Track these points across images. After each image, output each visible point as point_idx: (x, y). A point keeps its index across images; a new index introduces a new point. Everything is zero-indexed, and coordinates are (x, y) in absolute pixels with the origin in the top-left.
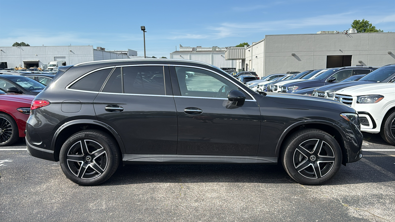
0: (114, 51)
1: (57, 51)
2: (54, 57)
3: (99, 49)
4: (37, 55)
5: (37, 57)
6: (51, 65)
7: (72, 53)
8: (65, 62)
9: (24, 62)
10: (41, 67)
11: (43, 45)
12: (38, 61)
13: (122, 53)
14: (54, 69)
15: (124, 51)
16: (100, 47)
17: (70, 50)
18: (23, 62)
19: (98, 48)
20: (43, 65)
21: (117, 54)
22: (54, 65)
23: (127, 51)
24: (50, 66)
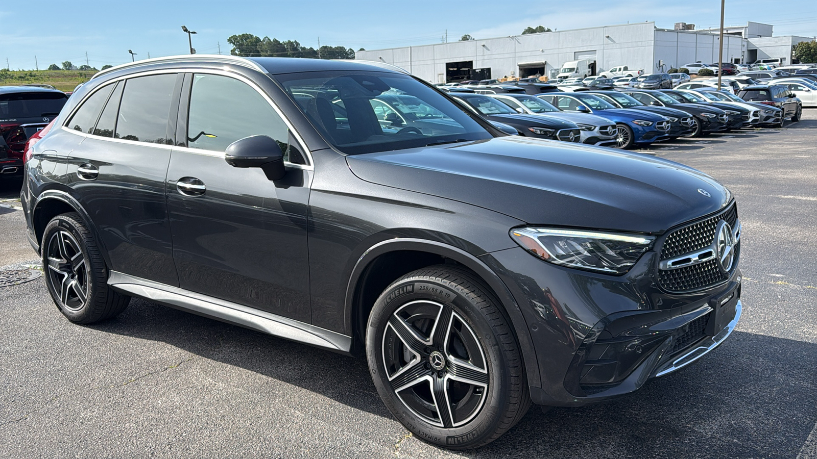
0: (708, 30)
1: (581, 40)
2: (575, 53)
3: (679, 27)
4: (543, 51)
5: (543, 53)
6: (565, 69)
7: (610, 42)
8: (595, 61)
9: (520, 66)
10: (548, 73)
11: (556, 29)
12: (544, 62)
13: (729, 32)
14: (571, 77)
15: (738, 26)
16: (682, 23)
17: (607, 35)
18: (518, 67)
19: (677, 25)
20: (551, 70)
21: (713, 35)
22: (571, 70)
23: (745, 27)
24: (564, 71)
